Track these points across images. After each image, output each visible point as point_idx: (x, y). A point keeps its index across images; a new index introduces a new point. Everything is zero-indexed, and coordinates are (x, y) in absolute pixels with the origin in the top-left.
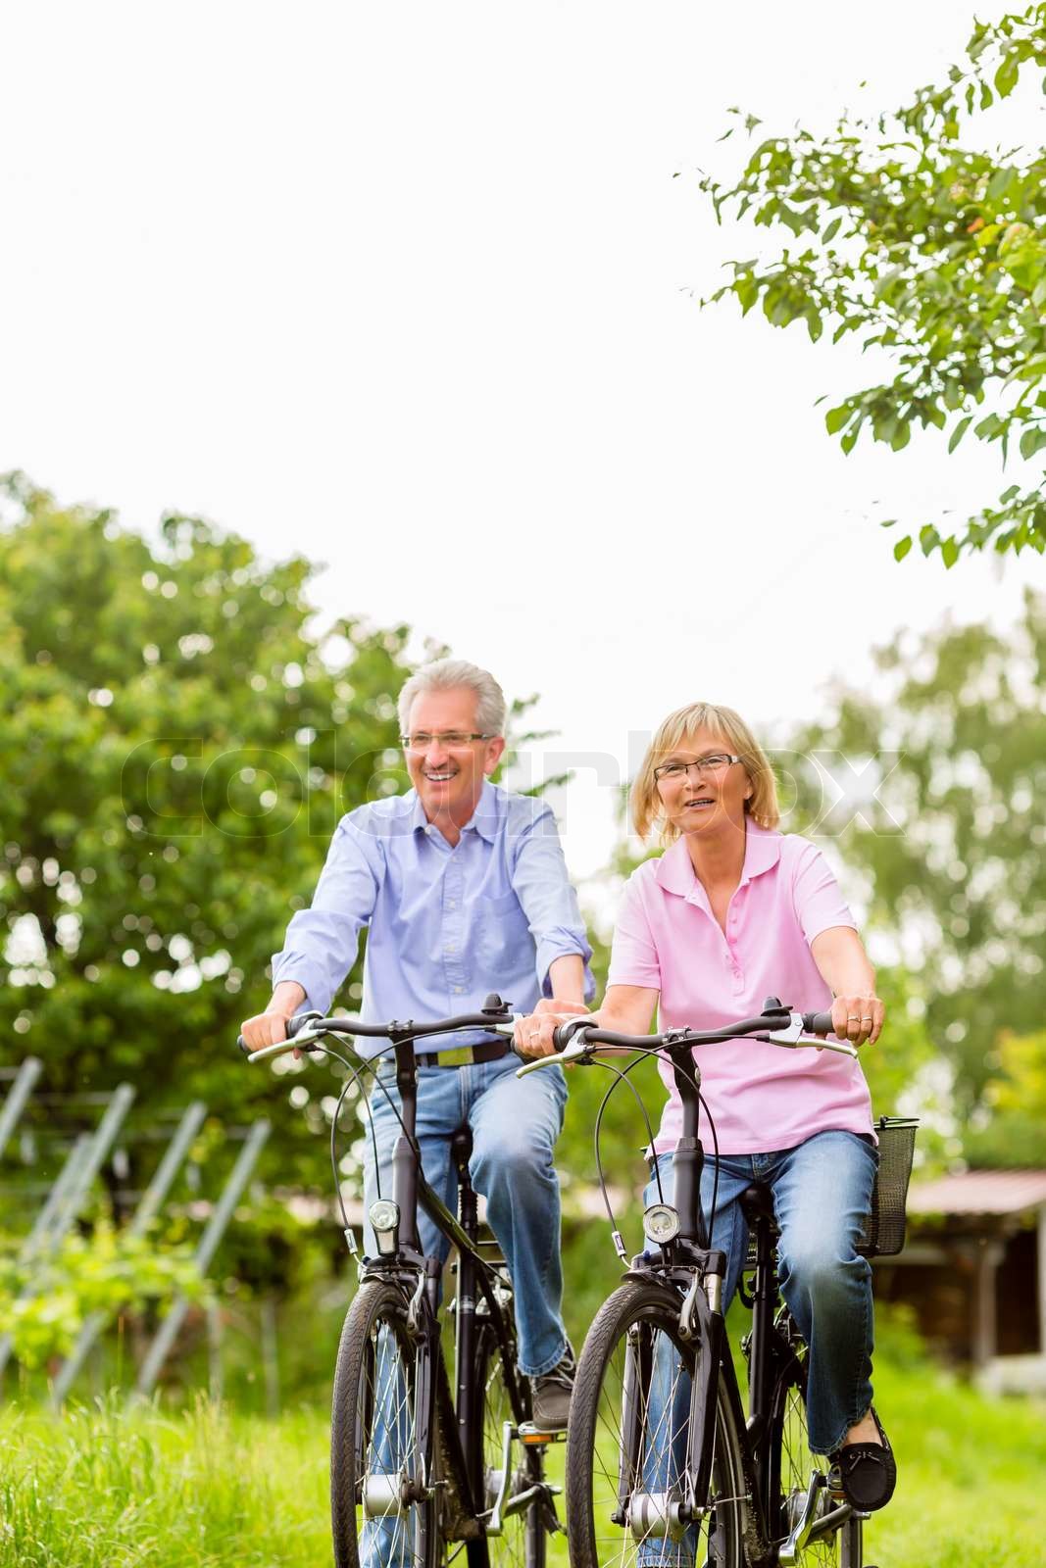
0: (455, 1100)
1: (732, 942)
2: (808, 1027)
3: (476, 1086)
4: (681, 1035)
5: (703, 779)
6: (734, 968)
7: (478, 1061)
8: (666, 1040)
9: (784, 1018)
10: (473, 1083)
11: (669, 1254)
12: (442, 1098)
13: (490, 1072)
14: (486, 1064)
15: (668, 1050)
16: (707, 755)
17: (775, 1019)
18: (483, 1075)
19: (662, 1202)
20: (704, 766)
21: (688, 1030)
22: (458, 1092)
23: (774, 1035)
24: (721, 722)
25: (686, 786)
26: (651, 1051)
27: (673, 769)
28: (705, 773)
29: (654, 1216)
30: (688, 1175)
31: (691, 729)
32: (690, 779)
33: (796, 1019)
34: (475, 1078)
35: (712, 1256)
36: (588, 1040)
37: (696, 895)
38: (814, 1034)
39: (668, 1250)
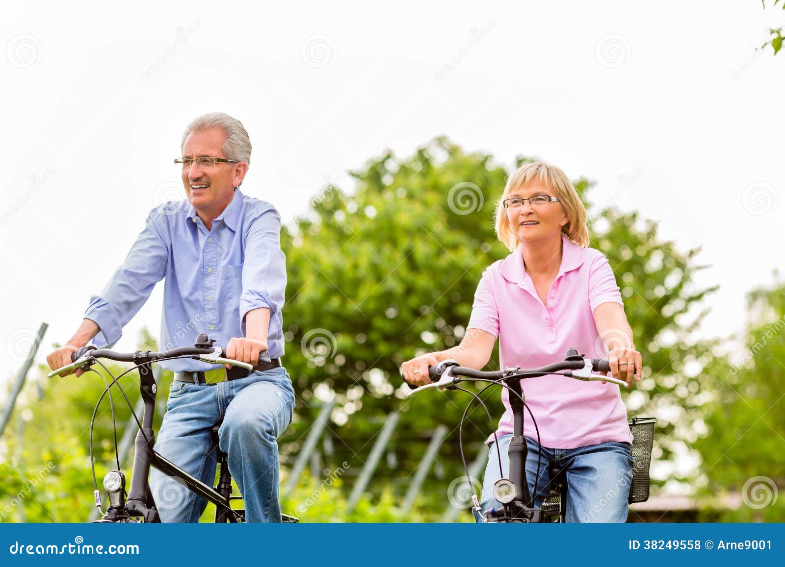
0: (214, 405)
1: (550, 310)
2: (595, 368)
3: (227, 394)
4: (515, 372)
5: (531, 209)
6: (550, 326)
7: (230, 378)
8: (505, 374)
9: (581, 362)
10: (225, 392)
11: (508, 510)
12: (205, 404)
13: (236, 386)
14: (234, 381)
15: (507, 381)
16: (536, 195)
17: (575, 362)
18: (232, 388)
19: (502, 477)
20: (534, 202)
21: (519, 368)
22: (215, 400)
23: (575, 373)
24: (548, 174)
25: (521, 213)
26: (496, 381)
27: (515, 202)
28: (534, 205)
29: (501, 486)
30: (518, 460)
31: (528, 179)
32: (525, 208)
33: (588, 363)
34: (227, 390)
35: (535, 512)
36: (454, 374)
37: (526, 283)
38: (599, 372)
39: (508, 507)
